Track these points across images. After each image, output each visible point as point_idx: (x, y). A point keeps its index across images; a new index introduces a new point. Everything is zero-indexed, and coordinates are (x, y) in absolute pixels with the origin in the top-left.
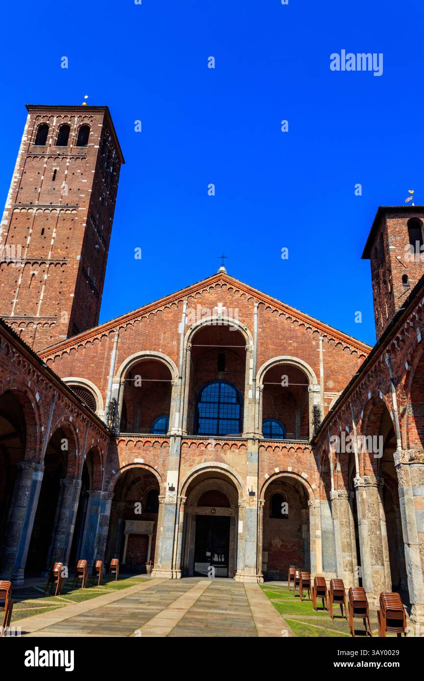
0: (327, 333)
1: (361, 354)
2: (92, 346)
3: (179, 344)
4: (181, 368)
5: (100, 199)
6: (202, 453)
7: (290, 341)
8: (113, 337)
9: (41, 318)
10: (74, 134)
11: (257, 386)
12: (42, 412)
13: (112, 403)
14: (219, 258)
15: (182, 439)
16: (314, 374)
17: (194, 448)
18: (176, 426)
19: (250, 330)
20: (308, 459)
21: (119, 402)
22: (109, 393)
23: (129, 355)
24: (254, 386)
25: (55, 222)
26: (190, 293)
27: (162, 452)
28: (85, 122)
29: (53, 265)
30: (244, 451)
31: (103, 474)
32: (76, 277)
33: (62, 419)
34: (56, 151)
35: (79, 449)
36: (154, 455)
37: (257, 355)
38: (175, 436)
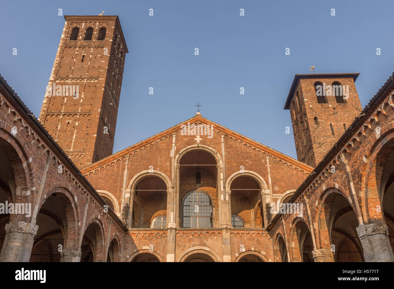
0: (272, 154)
1: (295, 167)
2: (111, 168)
3: (171, 164)
4: (173, 180)
5: (113, 74)
6: (190, 240)
7: (247, 160)
8: (125, 161)
9: (74, 151)
10: (96, 33)
11: (226, 192)
12: (79, 211)
13: (126, 207)
14: (195, 106)
15: (176, 230)
16: (265, 182)
17: (184, 237)
18: (171, 222)
19: (219, 153)
20: (265, 241)
21: (130, 206)
22: (123, 200)
23: (136, 173)
24: (224, 191)
25: (83, 88)
26: (177, 130)
27: (162, 241)
28: (103, 26)
29: (82, 116)
30: (220, 238)
31: (120, 259)
32: (98, 123)
33: (93, 217)
34: (84, 44)
35: (104, 239)
36: (157, 243)
37: (226, 170)
38: (171, 229)
